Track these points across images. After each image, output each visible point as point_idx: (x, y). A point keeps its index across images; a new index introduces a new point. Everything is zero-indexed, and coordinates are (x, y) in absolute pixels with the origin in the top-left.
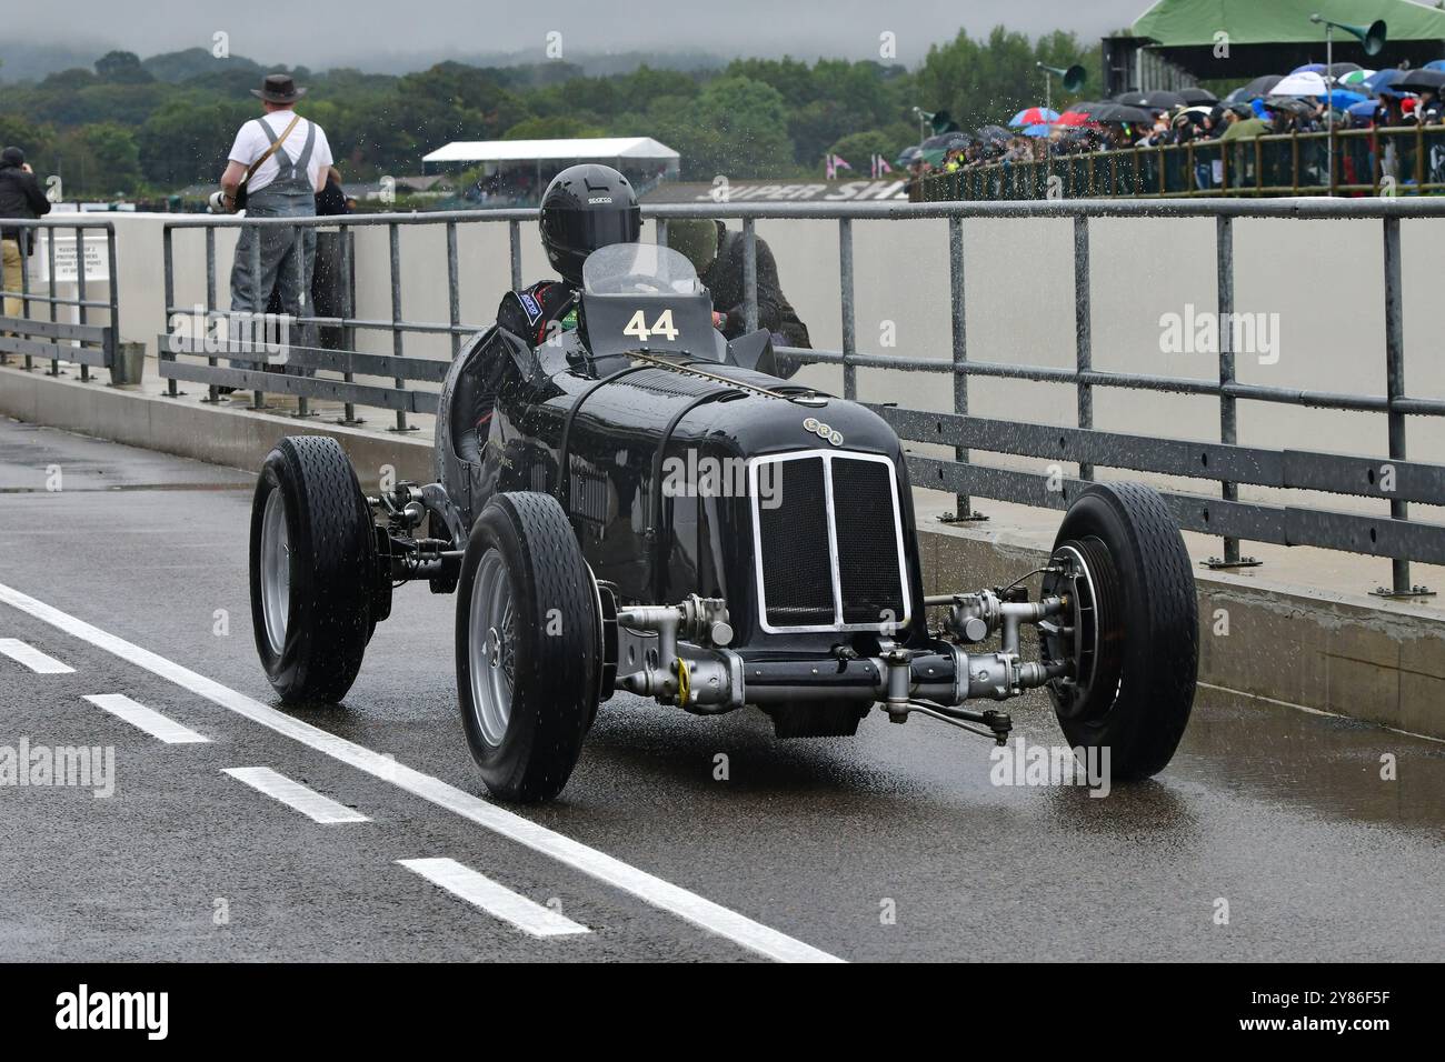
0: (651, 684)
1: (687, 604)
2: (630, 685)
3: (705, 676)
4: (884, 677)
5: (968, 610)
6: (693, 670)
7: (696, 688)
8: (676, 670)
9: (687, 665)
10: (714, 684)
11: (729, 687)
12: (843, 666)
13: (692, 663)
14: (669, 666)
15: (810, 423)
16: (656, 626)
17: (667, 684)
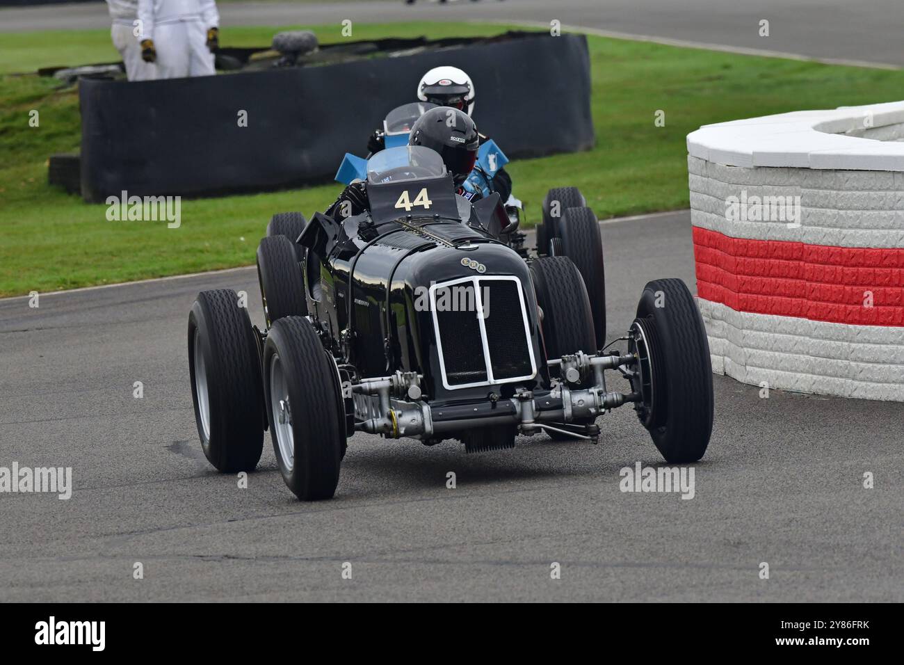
0: (376, 426)
1: (393, 377)
2: (364, 428)
3: (408, 419)
4: (518, 409)
5: (569, 364)
6: (400, 416)
7: (403, 426)
8: (390, 417)
9: (396, 413)
10: (414, 423)
11: (423, 424)
12: (494, 405)
13: (399, 412)
14: (386, 415)
15: (465, 261)
16: (377, 392)
17: (385, 425)
